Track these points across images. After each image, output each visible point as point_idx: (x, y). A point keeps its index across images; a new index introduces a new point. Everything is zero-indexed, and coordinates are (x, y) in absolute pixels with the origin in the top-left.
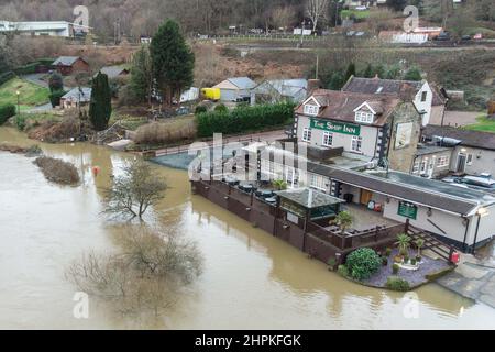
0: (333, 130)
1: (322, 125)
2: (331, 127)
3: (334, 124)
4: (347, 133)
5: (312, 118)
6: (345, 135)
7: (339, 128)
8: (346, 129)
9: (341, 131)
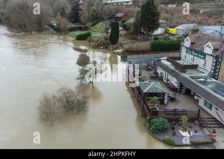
0: (195, 55)
1: (190, 52)
2: (194, 54)
3: (195, 52)
4: (200, 57)
5: (187, 48)
6: (200, 59)
7: (197, 54)
8: (200, 56)
9: (198, 56)
